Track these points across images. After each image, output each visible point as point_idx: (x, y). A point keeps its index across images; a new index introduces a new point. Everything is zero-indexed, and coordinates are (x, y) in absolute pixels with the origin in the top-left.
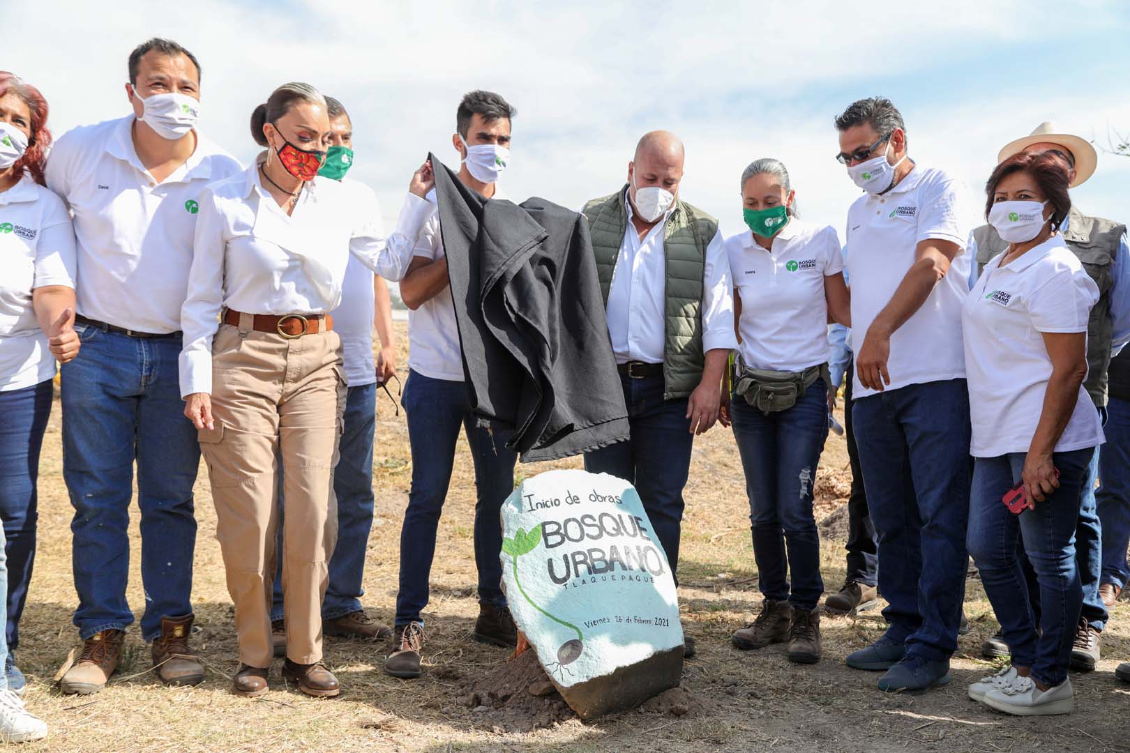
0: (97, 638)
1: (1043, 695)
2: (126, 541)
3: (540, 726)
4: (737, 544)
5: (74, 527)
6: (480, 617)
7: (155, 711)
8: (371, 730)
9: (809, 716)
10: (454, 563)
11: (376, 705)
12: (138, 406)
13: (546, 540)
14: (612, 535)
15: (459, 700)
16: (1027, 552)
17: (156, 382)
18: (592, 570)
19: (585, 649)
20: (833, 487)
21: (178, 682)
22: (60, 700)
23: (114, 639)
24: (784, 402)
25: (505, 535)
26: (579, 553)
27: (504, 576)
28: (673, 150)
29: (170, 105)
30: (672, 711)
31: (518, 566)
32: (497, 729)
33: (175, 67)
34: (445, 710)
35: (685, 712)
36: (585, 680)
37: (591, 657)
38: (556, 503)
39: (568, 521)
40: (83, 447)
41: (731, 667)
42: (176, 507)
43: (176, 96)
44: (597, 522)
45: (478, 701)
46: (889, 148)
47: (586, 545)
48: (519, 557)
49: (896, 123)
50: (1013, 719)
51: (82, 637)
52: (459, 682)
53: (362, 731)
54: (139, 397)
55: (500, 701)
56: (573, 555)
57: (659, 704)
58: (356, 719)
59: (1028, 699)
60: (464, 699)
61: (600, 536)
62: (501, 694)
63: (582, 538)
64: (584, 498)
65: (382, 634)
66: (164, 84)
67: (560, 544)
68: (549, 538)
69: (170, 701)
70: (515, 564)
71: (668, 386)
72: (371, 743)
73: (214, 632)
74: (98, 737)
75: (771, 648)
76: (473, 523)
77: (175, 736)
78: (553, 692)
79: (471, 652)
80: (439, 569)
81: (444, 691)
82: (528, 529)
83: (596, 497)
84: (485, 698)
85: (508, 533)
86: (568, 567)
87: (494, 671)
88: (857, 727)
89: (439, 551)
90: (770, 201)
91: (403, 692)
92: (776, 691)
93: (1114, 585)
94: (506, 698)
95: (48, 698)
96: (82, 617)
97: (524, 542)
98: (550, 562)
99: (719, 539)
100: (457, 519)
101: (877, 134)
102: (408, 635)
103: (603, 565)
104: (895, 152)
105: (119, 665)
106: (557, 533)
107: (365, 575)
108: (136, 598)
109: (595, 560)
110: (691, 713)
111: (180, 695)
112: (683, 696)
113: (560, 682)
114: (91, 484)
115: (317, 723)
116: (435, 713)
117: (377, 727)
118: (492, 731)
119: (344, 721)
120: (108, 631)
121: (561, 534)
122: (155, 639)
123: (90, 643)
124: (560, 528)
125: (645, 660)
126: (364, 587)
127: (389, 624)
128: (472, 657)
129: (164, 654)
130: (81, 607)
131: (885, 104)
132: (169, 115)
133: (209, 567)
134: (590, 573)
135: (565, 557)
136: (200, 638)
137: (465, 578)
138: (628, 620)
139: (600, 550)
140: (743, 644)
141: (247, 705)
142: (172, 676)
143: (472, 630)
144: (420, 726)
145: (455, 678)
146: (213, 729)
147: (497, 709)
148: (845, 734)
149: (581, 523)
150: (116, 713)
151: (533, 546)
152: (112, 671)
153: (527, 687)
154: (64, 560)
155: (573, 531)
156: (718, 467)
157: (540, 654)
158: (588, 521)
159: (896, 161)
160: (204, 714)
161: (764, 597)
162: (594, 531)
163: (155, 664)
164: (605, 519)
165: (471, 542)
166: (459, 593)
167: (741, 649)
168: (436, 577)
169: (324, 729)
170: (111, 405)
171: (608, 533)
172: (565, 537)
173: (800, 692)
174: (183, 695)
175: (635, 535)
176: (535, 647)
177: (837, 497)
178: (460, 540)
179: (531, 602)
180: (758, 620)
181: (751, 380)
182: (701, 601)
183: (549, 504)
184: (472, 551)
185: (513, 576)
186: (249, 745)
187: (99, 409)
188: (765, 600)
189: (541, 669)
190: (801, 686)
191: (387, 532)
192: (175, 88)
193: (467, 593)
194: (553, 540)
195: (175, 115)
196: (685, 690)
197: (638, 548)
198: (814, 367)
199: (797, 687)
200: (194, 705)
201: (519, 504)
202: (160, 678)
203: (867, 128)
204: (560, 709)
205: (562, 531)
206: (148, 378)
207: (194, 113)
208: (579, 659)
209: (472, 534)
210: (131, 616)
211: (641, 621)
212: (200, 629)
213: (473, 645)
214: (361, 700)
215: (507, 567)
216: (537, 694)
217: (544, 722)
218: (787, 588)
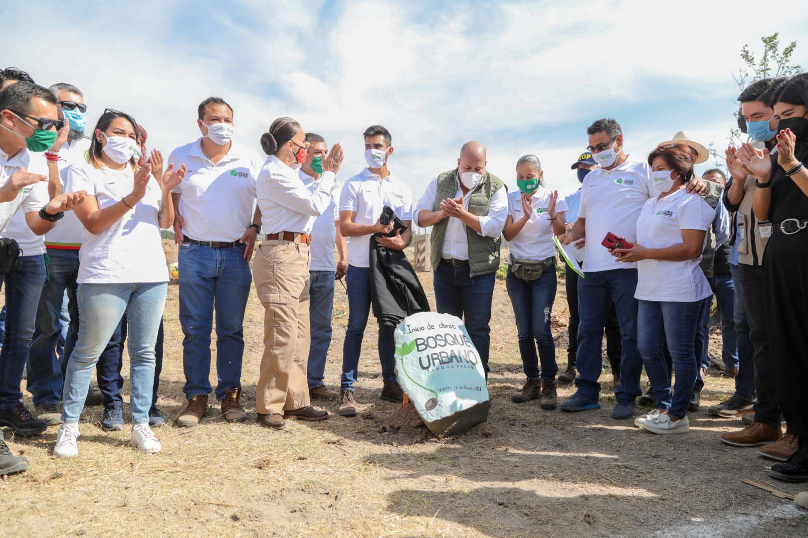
0: (195, 399)
1: (673, 425)
2: (209, 351)
3: (417, 442)
4: (510, 350)
5: (184, 344)
6: (384, 388)
7: (223, 435)
8: (331, 445)
9: (553, 436)
10: (369, 362)
11: (333, 432)
12: (215, 284)
13: (418, 348)
14: (451, 345)
15: (375, 429)
16: (670, 351)
17: (223, 270)
18: (442, 363)
19: (439, 402)
20: (557, 321)
21: (234, 421)
22: (177, 430)
23: (203, 400)
24: (536, 275)
25: (397, 345)
26: (435, 354)
27: (397, 366)
28: (480, 151)
29: (221, 129)
30: (483, 434)
31: (404, 361)
32: (395, 444)
33: (222, 110)
34: (368, 434)
35: (490, 435)
36: (440, 418)
37: (442, 407)
38: (422, 329)
39: (429, 338)
40: (188, 304)
41: (512, 412)
42: (234, 334)
43: (223, 124)
44: (444, 338)
45: (384, 430)
46: (615, 144)
47: (438, 350)
48: (404, 356)
49: (618, 131)
50: (659, 436)
51: (187, 398)
52: (374, 420)
53: (327, 445)
54: (215, 278)
55: (396, 430)
56: (432, 355)
57: (477, 431)
58: (323, 439)
59: (666, 426)
60: (377, 429)
61: (445, 345)
62: (396, 426)
63: (436, 346)
64: (437, 326)
65: (334, 397)
66: (218, 119)
67: (425, 349)
68: (419, 346)
69: (230, 430)
70: (402, 360)
71: (471, 270)
72: (332, 451)
73: (251, 397)
74: (196, 448)
75: (531, 402)
76: (377, 342)
77: (233, 448)
78: (423, 425)
79: (380, 405)
80: (362, 364)
81: (367, 425)
82: (408, 342)
83: (443, 326)
84: (388, 428)
85: (398, 344)
86: (429, 361)
87: (392, 414)
88: (579, 441)
89: (361, 356)
90: (530, 176)
91: (346, 426)
92: (536, 423)
93: (703, 368)
94: (398, 428)
95: (171, 429)
96: (188, 389)
97: (407, 349)
98: (420, 359)
99: (501, 348)
100: (369, 340)
101: (609, 137)
102: (347, 395)
103: (447, 360)
104: (618, 146)
105: (205, 413)
106: (423, 344)
107: (326, 368)
108: (214, 380)
109: (443, 357)
110: (493, 435)
111: (236, 427)
112: (489, 426)
113: (427, 419)
114: (192, 322)
115: (304, 441)
116: (363, 436)
117: (334, 443)
118: (392, 445)
119: (317, 440)
120: (200, 396)
121: (425, 345)
122: (223, 400)
123: (191, 401)
124: (425, 341)
125: (470, 408)
126: (325, 375)
127: (338, 392)
128: (380, 408)
129: (227, 407)
130: (187, 383)
131: (613, 122)
132: (220, 133)
133: (248, 365)
134: (441, 364)
135: (428, 356)
136: (244, 400)
137: (374, 369)
138: (461, 388)
139: (445, 353)
140: (517, 400)
141: (269, 432)
142: (231, 418)
143: (380, 394)
144: (356, 443)
145: (372, 418)
146: (252, 444)
147: (394, 434)
148: (573, 444)
149: (435, 339)
150: (204, 436)
151: (411, 351)
152: (202, 415)
153: (409, 422)
154: (178, 362)
155: (431, 342)
156: (499, 313)
157: (416, 405)
158: (439, 338)
159: (618, 151)
160: (247, 437)
161: (526, 377)
162: (442, 343)
163: (223, 413)
164: (447, 336)
165: (377, 351)
166: (372, 376)
167: (516, 402)
168: (361, 368)
169: (307, 444)
170: (202, 283)
171: (449, 344)
172: (427, 346)
173: (548, 424)
174: (237, 427)
175: (463, 345)
176: (413, 402)
177: (560, 326)
178: (371, 350)
179: (411, 379)
180: (524, 388)
181: (518, 265)
182: (494, 379)
183: (419, 329)
184: (378, 356)
185: (401, 366)
186: (270, 452)
187: (197, 285)
188: (527, 378)
189: (416, 413)
190: (548, 420)
191: (335, 347)
192: (223, 120)
193: (376, 376)
194: (421, 347)
195: (223, 133)
196: (489, 423)
197: (465, 351)
198: (549, 258)
199: (546, 421)
200: (242, 432)
201: (403, 329)
202: (225, 418)
203: (604, 133)
204: (426, 434)
205: (426, 343)
206: (220, 268)
207: (232, 132)
208: (436, 408)
209: (377, 347)
210: (211, 389)
211: (467, 388)
212: (244, 395)
213: (380, 402)
214: (325, 430)
215: (398, 362)
216: (414, 426)
217: (419, 440)
218: (539, 371)
